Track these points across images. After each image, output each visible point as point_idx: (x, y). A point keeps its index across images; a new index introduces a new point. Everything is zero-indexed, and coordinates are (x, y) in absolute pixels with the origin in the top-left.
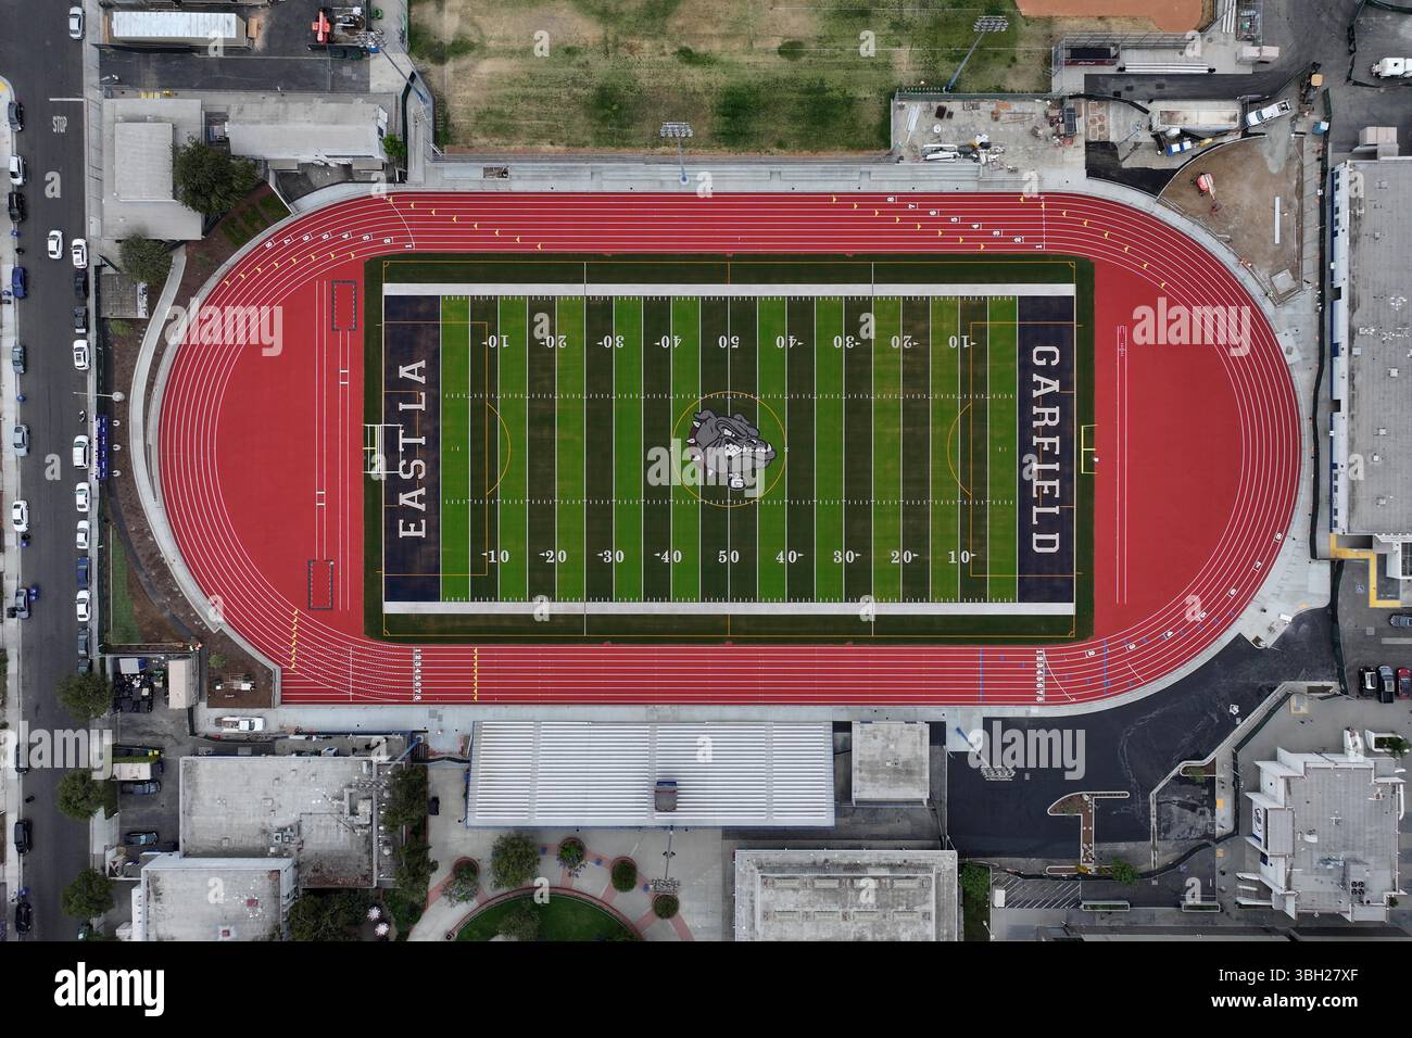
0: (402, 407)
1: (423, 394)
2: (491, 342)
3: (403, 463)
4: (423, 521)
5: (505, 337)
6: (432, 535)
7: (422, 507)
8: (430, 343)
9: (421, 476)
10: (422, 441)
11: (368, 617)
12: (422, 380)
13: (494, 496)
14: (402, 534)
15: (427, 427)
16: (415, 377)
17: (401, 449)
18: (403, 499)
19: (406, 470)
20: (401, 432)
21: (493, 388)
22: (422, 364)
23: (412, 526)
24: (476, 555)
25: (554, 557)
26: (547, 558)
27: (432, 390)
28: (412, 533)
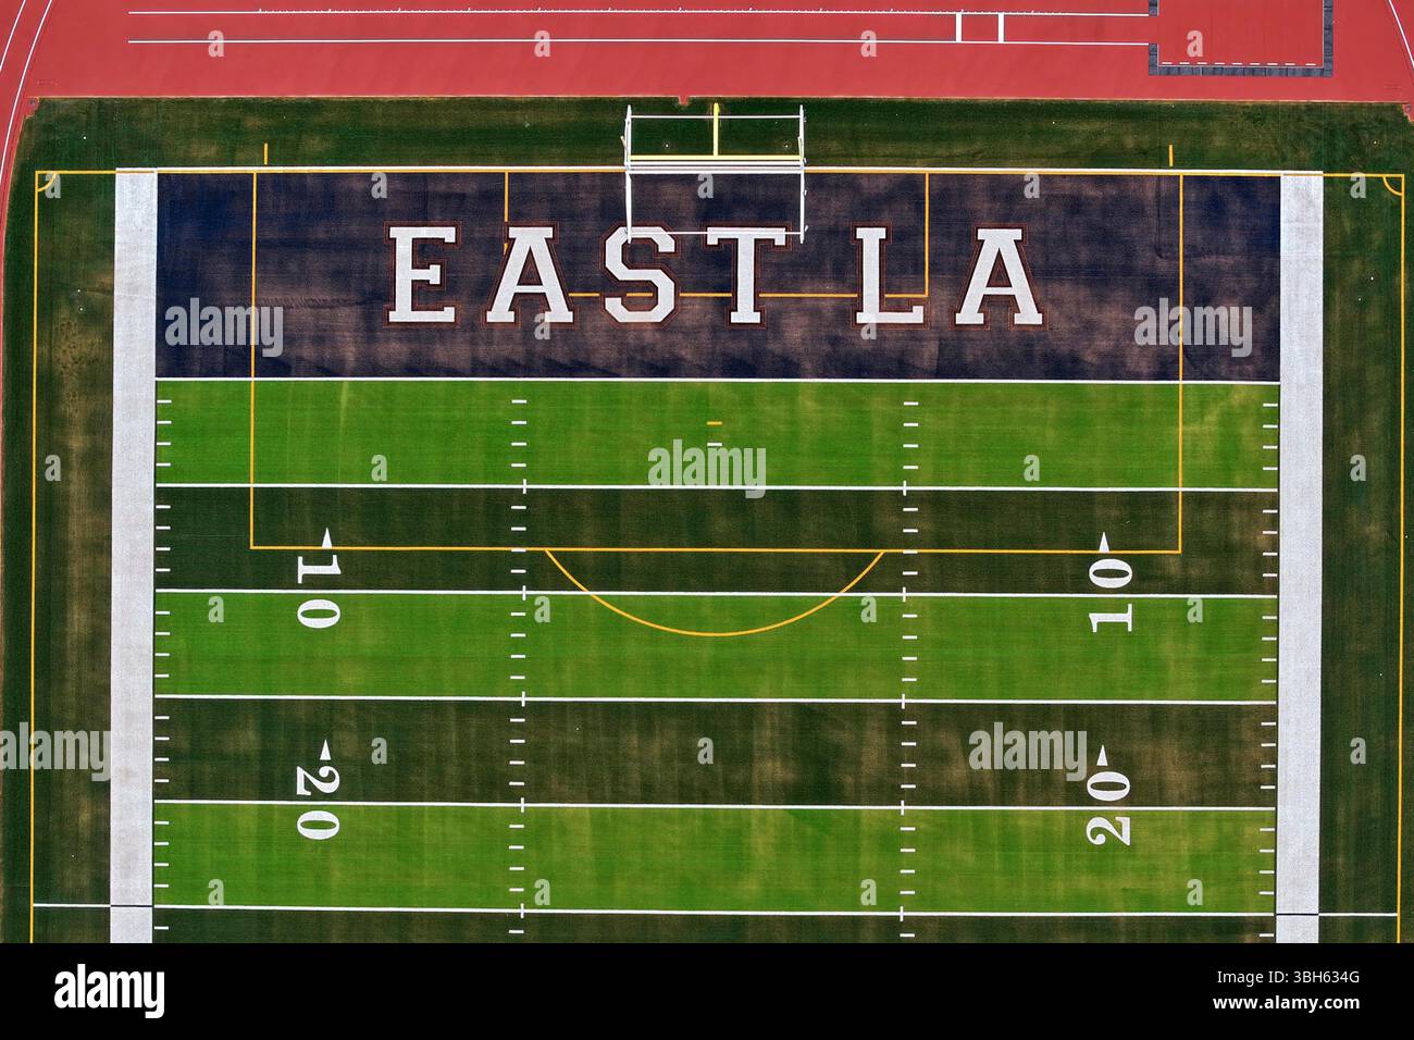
0: (871, 238)
1: (916, 316)
2: (1110, 568)
3: (665, 241)
4: (447, 315)
5: (1126, 617)
6: (396, 349)
7: (500, 312)
8: (1103, 344)
9: (614, 306)
10: (745, 313)
11: (103, 113)
12: (970, 314)
13: (541, 576)
14: (404, 237)
15: (795, 333)
16: (979, 287)
17: (714, 235)
18: (530, 241)
19: (638, 254)
20: (778, 235)
21: (941, 575)
22: (1028, 314)
23: (433, 274)
24: (326, 508)
25: (317, 795)
26: (313, 766)
27: (931, 349)
28: (406, 275)
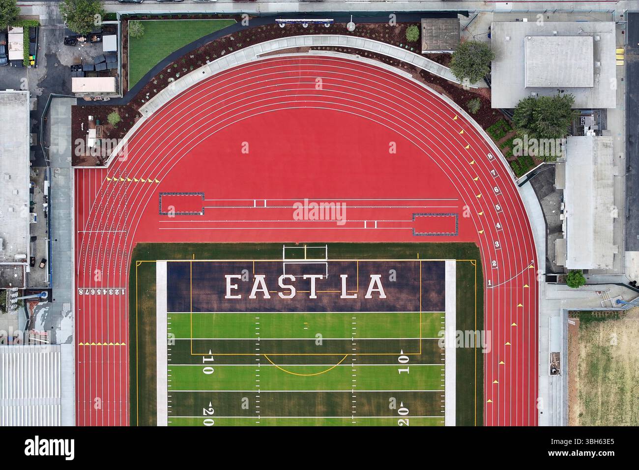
0: (344, 277)
1: (355, 296)
2: (403, 358)
3: (293, 278)
4: (239, 297)
5: (408, 370)
6: (227, 305)
7: (253, 296)
8: (401, 303)
9: (281, 294)
10: (313, 296)
11: (153, 246)
12: (368, 296)
13: (263, 361)
14: (228, 277)
15: (325, 301)
16: (371, 289)
17: (305, 277)
18: (260, 278)
19: (286, 281)
20: (321, 277)
21: (362, 360)
22: (383, 296)
23: (236, 287)
24: (210, 345)
25: (208, 415)
26: (207, 408)
27: (359, 304)
28: (229, 287)
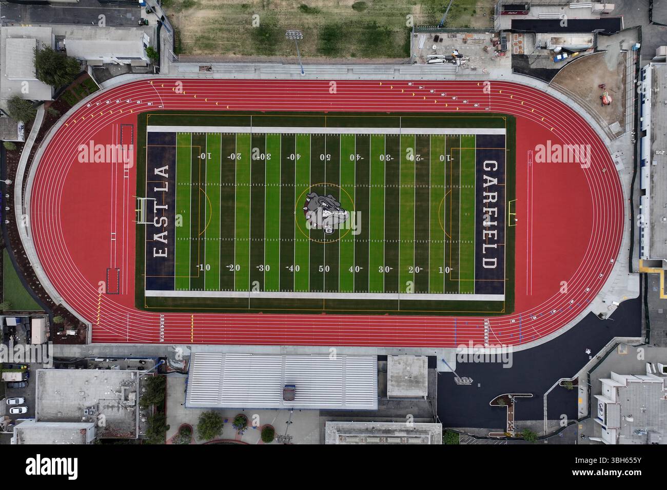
0: (156, 189)
1: (167, 183)
2: (202, 156)
3: (156, 218)
4: (166, 249)
5: (209, 154)
6: (171, 256)
7: (166, 241)
8: (171, 157)
9: (165, 225)
10: (166, 207)
11: (137, 298)
12: (167, 176)
13: (203, 236)
14: (155, 255)
15: (169, 200)
16: (163, 174)
17: (155, 211)
18: (156, 237)
19: (158, 222)
20: (155, 202)
21: (203, 180)
22: (167, 167)
23: (160, 251)
24: (193, 266)
25: (234, 268)
26: (229, 268)
27: (171, 181)
28: (160, 255)
